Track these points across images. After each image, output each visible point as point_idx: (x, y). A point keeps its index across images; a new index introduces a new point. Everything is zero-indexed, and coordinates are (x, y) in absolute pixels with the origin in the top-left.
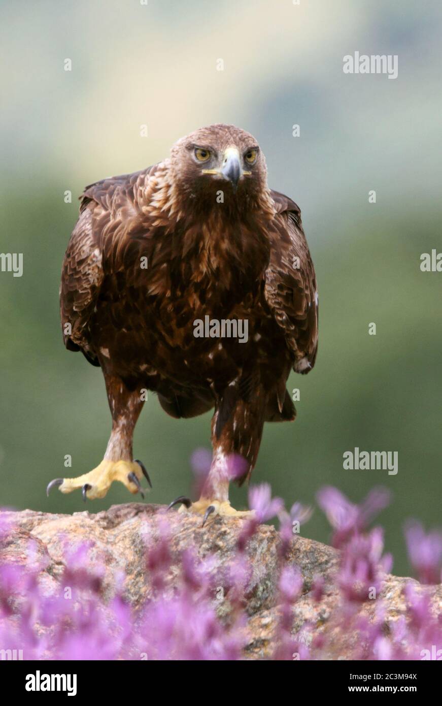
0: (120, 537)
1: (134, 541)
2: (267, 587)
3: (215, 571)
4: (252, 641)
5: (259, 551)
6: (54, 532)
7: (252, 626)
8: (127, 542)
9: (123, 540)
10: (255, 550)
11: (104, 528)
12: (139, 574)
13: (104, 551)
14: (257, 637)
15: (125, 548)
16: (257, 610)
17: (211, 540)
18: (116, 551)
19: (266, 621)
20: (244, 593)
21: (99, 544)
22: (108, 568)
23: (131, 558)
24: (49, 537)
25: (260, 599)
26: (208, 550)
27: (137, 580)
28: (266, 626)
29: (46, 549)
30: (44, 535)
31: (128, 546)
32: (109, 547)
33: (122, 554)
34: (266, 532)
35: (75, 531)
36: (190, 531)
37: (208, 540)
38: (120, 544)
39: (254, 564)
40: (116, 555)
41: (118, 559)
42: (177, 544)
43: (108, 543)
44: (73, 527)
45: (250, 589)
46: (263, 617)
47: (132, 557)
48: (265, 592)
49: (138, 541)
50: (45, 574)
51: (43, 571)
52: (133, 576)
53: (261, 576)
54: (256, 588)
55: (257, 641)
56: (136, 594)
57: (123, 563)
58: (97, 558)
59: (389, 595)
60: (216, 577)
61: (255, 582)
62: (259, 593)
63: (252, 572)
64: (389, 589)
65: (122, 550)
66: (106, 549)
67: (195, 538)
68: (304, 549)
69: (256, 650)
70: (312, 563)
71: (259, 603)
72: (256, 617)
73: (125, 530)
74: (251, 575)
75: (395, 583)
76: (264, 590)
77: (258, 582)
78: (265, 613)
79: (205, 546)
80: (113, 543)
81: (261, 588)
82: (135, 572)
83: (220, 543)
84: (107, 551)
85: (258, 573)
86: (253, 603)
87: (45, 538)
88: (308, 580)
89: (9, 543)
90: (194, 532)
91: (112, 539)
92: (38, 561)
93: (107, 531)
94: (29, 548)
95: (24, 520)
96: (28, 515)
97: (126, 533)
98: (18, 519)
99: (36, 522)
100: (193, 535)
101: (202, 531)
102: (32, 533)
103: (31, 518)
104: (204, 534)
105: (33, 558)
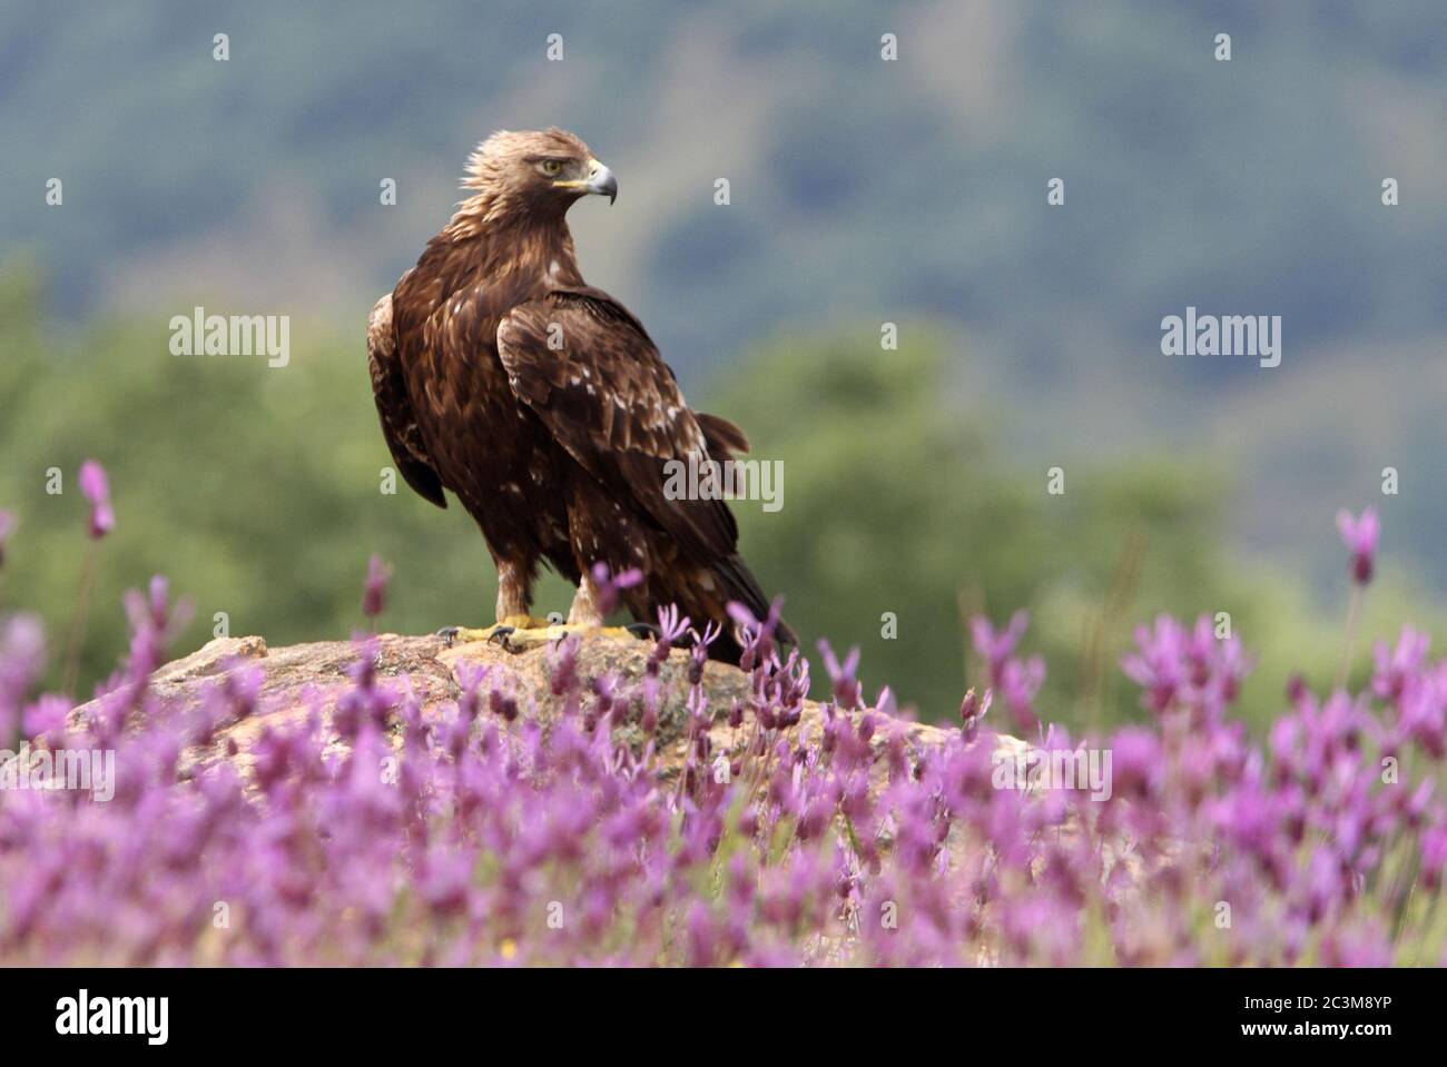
0: (529, 661)
1: (543, 667)
2: (682, 714)
3: (628, 698)
4: (667, 771)
5: (674, 676)
6: (460, 657)
7: (667, 756)
8: (537, 667)
9: (531, 665)
10: (670, 675)
11: (513, 653)
12: (549, 701)
14: (672, 766)
15: (534, 674)
16: (672, 738)
18: (525, 676)
19: (682, 749)
20: (658, 720)
21: (506, 669)
22: (519, 692)
23: (540, 684)
24: (454, 663)
25: (675, 727)
26: (621, 675)
27: (547, 706)
28: (681, 756)
29: (451, 675)
30: (449, 661)
31: (537, 671)
32: (518, 672)
33: (532, 680)
34: (680, 657)
35: (481, 656)
37: (620, 666)
38: (529, 669)
39: (669, 690)
40: (524, 681)
41: (527, 685)
42: (589, 669)
43: (516, 668)
44: (480, 652)
45: (664, 717)
46: (678, 745)
49: (547, 667)
50: (451, 700)
51: (449, 696)
52: (542, 703)
53: (675, 701)
54: (671, 716)
55: (671, 770)
56: (545, 722)
57: (531, 689)
58: (504, 684)
59: (811, 722)
60: (629, 704)
61: (670, 709)
62: (675, 721)
63: (667, 698)
64: (810, 716)
65: (530, 675)
66: (514, 674)
67: (607, 663)
69: (671, 780)
70: (729, 690)
71: (674, 731)
72: (671, 745)
74: (666, 702)
75: (817, 710)
76: (679, 717)
77: (673, 708)
78: (681, 741)
80: (522, 669)
81: (676, 716)
82: (545, 699)
83: (633, 668)
84: (516, 676)
86: (667, 731)
87: (450, 663)
88: (726, 707)
89: (412, 669)
90: (606, 656)
91: (520, 664)
92: (443, 687)
93: (514, 656)
94: (433, 673)
95: (429, 646)
96: (432, 640)
97: (536, 657)
98: (422, 644)
99: (441, 648)
100: (605, 660)
101: (614, 655)
102: (437, 658)
103: (435, 643)
104: (616, 658)
105: (438, 684)
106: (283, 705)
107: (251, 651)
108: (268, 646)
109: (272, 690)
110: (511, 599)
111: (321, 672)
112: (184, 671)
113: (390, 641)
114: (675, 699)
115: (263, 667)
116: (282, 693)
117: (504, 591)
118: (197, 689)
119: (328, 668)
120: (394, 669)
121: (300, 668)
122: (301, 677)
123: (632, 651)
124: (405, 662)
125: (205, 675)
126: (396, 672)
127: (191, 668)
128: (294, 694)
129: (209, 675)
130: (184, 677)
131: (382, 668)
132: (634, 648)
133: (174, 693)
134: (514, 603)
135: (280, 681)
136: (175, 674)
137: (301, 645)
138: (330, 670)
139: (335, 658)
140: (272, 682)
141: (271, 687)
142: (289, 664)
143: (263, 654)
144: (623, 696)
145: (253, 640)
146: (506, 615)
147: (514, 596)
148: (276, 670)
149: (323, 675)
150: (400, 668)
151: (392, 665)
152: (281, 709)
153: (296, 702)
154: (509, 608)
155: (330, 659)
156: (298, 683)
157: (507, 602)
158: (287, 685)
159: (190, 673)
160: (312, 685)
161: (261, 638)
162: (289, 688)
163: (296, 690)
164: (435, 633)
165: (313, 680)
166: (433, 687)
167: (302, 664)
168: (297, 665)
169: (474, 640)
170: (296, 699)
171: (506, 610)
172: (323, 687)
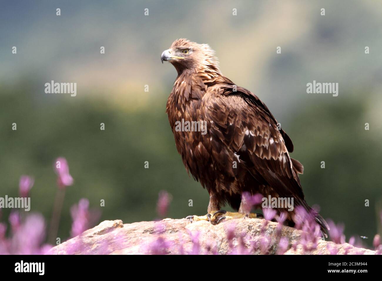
1: (225, 229)
2: (277, 247)
3: (257, 241)
5: (273, 232)
8: (222, 230)
9: (221, 229)
13: (213, 234)
17: (255, 229)
18: (218, 233)
20: (268, 249)
21: (212, 231)
22: (215, 240)
24: (192, 229)
25: (274, 251)
26: (253, 232)
27: (227, 244)
29: (191, 233)
30: (190, 228)
31: (223, 231)
32: (215, 232)
33: (220, 234)
34: (275, 225)
35: (202, 226)
36: (246, 225)
37: (253, 229)
38: (220, 230)
39: (272, 237)
40: (218, 235)
42: (242, 230)
44: (201, 225)
45: (270, 247)
47: (224, 236)
48: (276, 248)
50: (191, 243)
51: (190, 241)
52: (225, 243)
53: (274, 242)
54: (272, 247)
57: (220, 238)
58: (211, 236)
60: (257, 243)
61: (272, 245)
62: (274, 249)
63: (271, 240)
64: (323, 246)
65: (220, 233)
66: (214, 233)
67: (249, 228)
68: (291, 231)
71: (274, 252)
73: (221, 225)
74: (270, 242)
75: (326, 244)
76: (275, 247)
77: (273, 244)
79: (253, 231)
80: (217, 230)
81: (274, 247)
83: (258, 230)
84: (215, 233)
85: (273, 241)
89: (177, 231)
90: (248, 225)
91: (216, 229)
92: (188, 238)
93: (214, 226)
94: (184, 233)
95: (182, 222)
96: (184, 220)
97: (222, 226)
98: (180, 222)
99: (187, 223)
100: (248, 227)
101: (251, 225)
102: (186, 227)
103: (185, 221)
104: (252, 226)
105: (186, 237)
106: (129, 245)
107: (117, 226)
108: (124, 223)
109: (125, 240)
110: (213, 204)
111: (143, 233)
112: (93, 233)
113: (168, 221)
114: (274, 240)
115: (122, 231)
116: (129, 241)
117: (211, 202)
118: (98, 240)
119: (146, 231)
120: (170, 231)
121: (135, 231)
122: (136, 235)
123: (258, 223)
124: (174, 229)
125: (100, 235)
126: (171, 232)
127: (95, 232)
128: (134, 241)
129: (102, 234)
130: (92, 235)
131: (165, 231)
132: (259, 222)
133: (89, 242)
134: (214, 206)
135: (128, 236)
136: (89, 234)
137: (135, 223)
138: (146, 232)
139: (148, 228)
140: (125, 237)
141: (125, 239)
142: (131, 230)
143: (122, 227)
144: (254, 240)
145: (118, 221)
146: (211, 210)
147: (215, 204)
148: (126, 233)
149: (144, 234)
150: (172, 231)
151: (169, 230)
152: (128, 247)
153: (134, 244)
154: (212, 207)
155: (147, 228)
156: (135, 237)
157: (212, 206)
158: (131, 238)
159: (95, 234)
160: (140, 238)
161: (121, 220)
162: (132, 239)
163: (134, 240)
164: (185, 218)
165: (140, 236)
166: (184, 238)
167: (136, 230)
168: (134, 230)
169: (200, 220)
170: (134, 243)
171: (211, 208)
172: (143, 239)
